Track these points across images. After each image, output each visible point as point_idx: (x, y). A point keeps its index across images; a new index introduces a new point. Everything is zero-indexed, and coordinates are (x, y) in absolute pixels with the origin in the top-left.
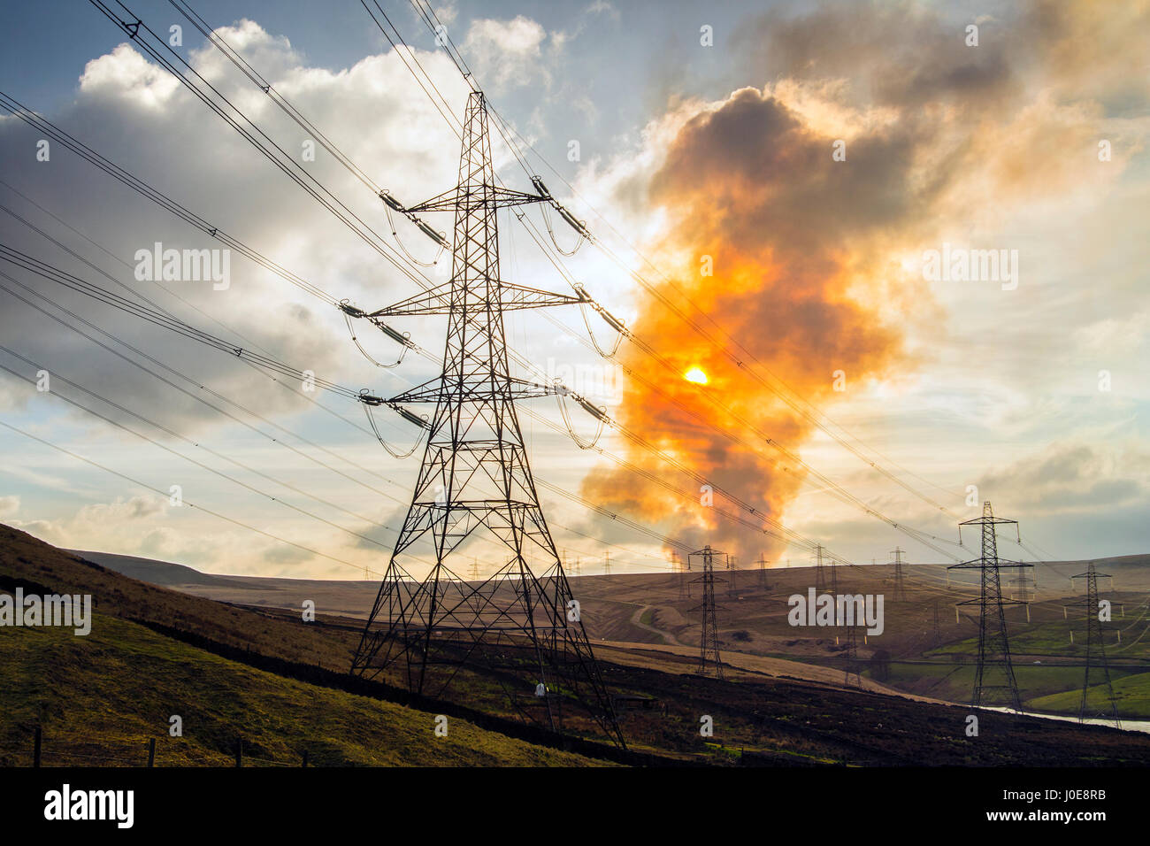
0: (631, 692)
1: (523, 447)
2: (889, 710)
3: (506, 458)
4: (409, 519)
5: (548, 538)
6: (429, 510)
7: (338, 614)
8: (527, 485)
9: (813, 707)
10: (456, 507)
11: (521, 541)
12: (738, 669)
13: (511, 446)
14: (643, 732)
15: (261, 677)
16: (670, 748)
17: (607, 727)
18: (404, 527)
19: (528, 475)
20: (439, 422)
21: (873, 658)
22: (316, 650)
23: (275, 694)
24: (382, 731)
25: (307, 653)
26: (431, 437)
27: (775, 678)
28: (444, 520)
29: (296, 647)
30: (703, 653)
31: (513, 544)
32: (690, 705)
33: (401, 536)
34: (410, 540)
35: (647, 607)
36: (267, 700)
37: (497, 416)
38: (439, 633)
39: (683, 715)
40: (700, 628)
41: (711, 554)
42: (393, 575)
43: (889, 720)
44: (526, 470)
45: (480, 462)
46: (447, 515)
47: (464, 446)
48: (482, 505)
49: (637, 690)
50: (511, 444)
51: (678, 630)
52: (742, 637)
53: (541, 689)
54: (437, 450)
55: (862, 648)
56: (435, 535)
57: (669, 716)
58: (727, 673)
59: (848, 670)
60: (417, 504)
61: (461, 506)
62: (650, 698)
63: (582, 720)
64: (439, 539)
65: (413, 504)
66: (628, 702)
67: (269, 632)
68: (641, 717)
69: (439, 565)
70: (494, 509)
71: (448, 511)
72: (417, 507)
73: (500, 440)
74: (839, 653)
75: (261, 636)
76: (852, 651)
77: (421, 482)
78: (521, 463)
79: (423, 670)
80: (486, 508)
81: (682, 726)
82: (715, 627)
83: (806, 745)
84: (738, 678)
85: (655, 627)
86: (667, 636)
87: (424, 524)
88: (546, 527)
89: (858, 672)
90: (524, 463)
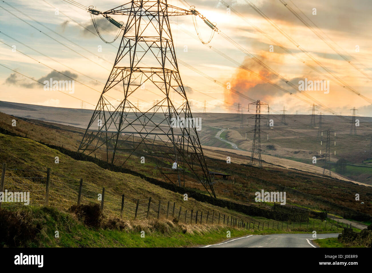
0: (216, 171)
1: (172, 41)
2: (346, 189)
3: (163, 46)
4: (111, 75)
5: (182, 89)
6: (122, 71)
7: (68, 125)
8: (173, 61)
9: (307, 184)
10: (136, 70)
11: (169, 90)
12: (269, 163)
13: (166, 41)
14: (223, 191)
15: (41, 146)
16: (237, 199)
17: (207, 187)
18: (109, 79)
19: (174, 56)
20: (129, 26)
21: (337, 162)
22: (58, 141)
23: (49, 155)
24: (105, 178)
25: (54, 141)
26: (125, 33)
27: (287, 169)
28: (129, 77)
29: (48, 138)
30: (253, 155)
31: (165, 91)
32: (247, 179)
33: (107, 83)
34: (111, 86)
35: (223, 130)
36: (45, 158)
37: (160, 25)
38: (123, 134)
39: (243, 184)
40: (252, 141)
41: (260, 104)
42: (102, 103)
43: (346, 193)
44: (173, 53)
45: (149, 47)
46: (131, 74)
47: (142, 39)
48: (150, 70)
49: (219, 170)
50: (166, 39)
51: (239, 143)
52: (271, 148)
53: (175, 165)
54: (128, 40)
55: (332, 157)
56: (124, 84)
57: (236, 184)
58: (264, 165)
59: (325, 167)
60: (116, 68)
61: (139, 70)
62: (226, 174)
63: (192, 183)
64: (126, 87)
65: (114, 67)
66: (215, 176)
67: (34, 130)
68: (222, 183)
69: (125, 100)
70: (155, 73)
71: (132, 72)
72: (116, 69)
73: (161, 37)
74: (321, 159)
75: (30, 132)
76: (327, 158)
77: (118, 56)
78: (171, 49)
79: (114, 153)
80: (151, 72)
81: (243, 189)
82: (260, 142)
83: (306, 202)
84: (269, 168)
85: (227, 140)
86: (233, 145)
87: (119, 78)
88: (182, 83)
89: (329, 168)
90: (172, 50)
